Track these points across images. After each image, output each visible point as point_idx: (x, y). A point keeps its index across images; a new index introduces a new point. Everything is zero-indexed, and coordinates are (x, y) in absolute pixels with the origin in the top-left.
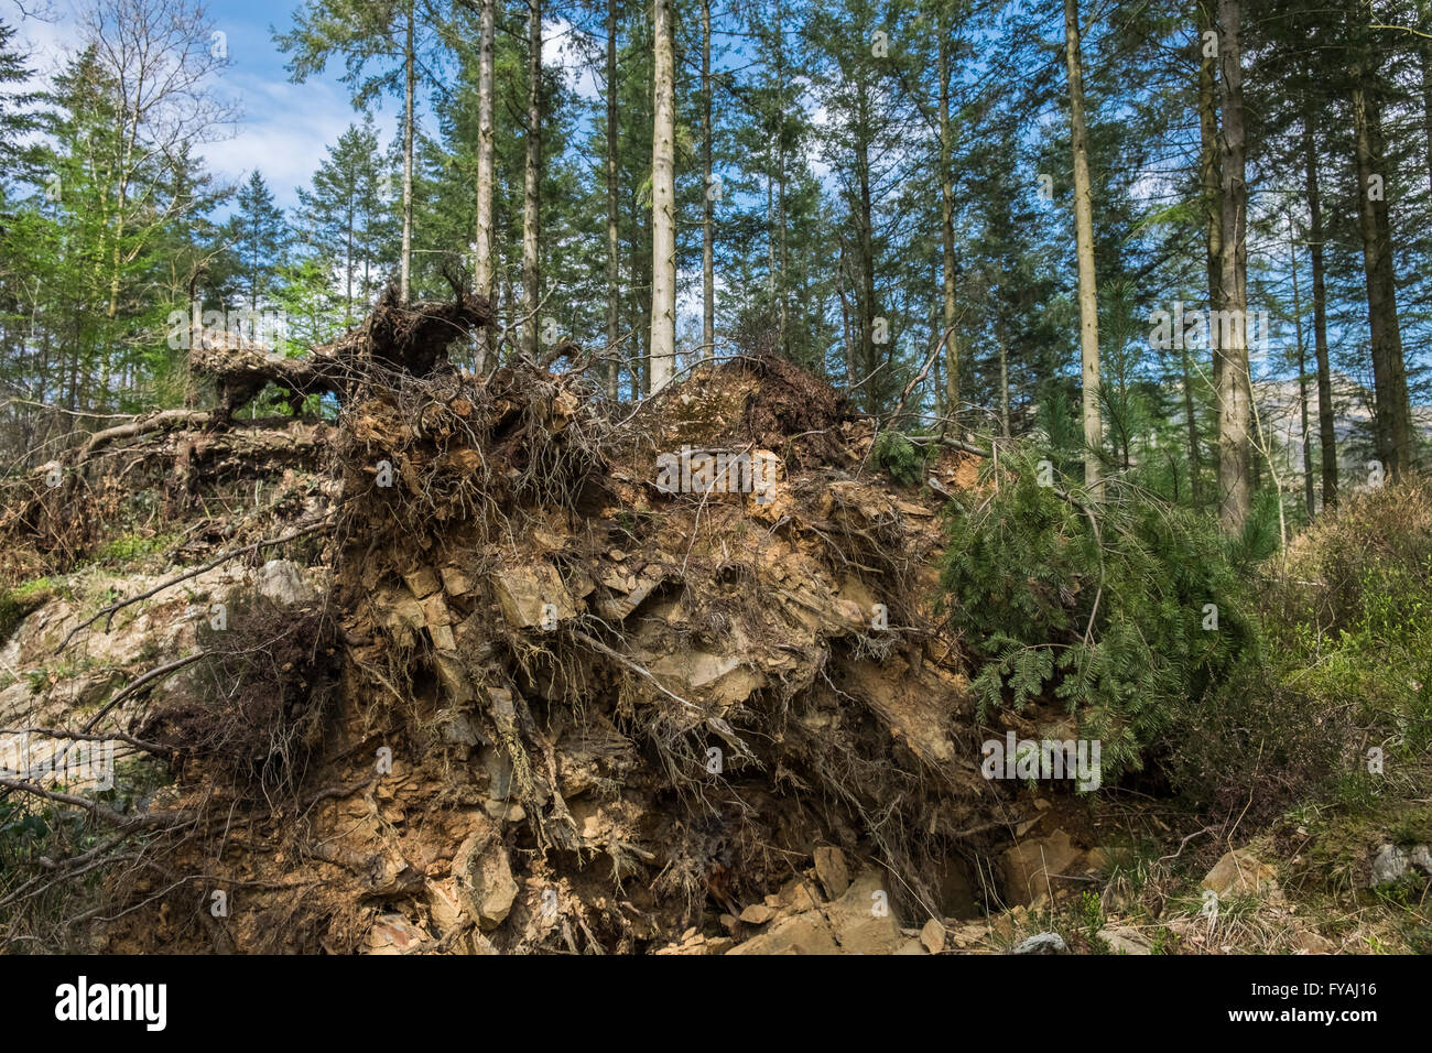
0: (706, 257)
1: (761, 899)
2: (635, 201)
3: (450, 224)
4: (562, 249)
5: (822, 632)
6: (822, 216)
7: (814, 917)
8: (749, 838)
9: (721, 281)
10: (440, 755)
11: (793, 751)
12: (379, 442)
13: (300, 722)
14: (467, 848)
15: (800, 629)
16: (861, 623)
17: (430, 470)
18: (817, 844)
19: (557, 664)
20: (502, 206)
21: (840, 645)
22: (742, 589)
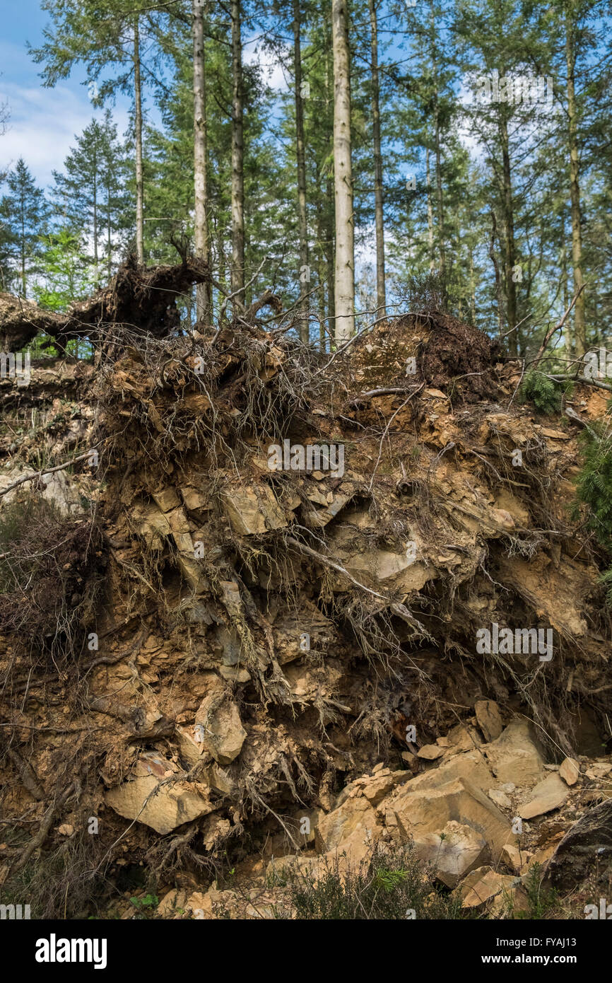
0: (378, 217)
1: (433, 740)
2: (318, 173)
3: (172, 196)
4: (262, 213)
5: (481, 535)
6: (471, 179)
7: (475, 756)
8: (424, 694)
9: (390, 234)
10: (184, 632)
11: (458, 628)
12: (131, 392)
13: (78, 608)
14: (207, 703)
15: (464, 532)
16: (512, 528)
17: (170, 412)
18: (478, 699)
19: (273, 563)
20: (214, 181)
21: (496, 544)
22: (417, 501)
